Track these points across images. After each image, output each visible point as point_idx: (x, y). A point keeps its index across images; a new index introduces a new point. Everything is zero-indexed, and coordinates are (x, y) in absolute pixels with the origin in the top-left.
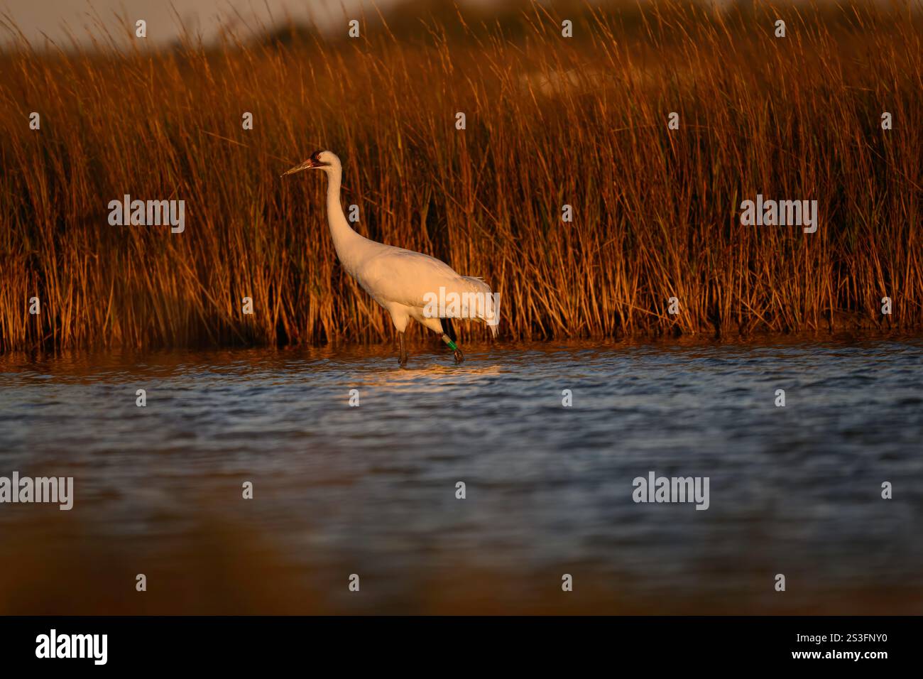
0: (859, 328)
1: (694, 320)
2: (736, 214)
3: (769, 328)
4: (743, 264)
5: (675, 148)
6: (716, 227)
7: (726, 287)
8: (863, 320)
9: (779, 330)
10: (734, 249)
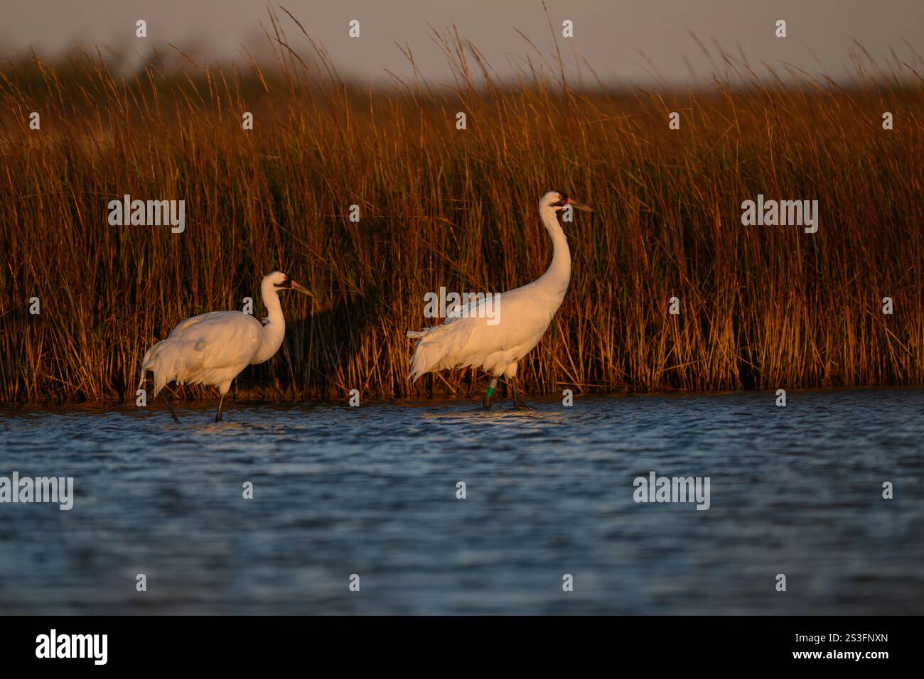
0: (264, 396)
1: (98, 387)
2: (142, 281)
3: (174, 395)
4: (148, 331)
5: (82, 215)
6: (122, 294)
7: (131, 354)
8: (267, 389)
9: (183, 398)
10: (139, 316)
